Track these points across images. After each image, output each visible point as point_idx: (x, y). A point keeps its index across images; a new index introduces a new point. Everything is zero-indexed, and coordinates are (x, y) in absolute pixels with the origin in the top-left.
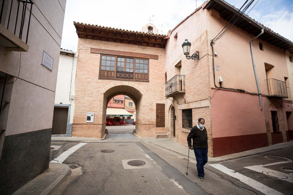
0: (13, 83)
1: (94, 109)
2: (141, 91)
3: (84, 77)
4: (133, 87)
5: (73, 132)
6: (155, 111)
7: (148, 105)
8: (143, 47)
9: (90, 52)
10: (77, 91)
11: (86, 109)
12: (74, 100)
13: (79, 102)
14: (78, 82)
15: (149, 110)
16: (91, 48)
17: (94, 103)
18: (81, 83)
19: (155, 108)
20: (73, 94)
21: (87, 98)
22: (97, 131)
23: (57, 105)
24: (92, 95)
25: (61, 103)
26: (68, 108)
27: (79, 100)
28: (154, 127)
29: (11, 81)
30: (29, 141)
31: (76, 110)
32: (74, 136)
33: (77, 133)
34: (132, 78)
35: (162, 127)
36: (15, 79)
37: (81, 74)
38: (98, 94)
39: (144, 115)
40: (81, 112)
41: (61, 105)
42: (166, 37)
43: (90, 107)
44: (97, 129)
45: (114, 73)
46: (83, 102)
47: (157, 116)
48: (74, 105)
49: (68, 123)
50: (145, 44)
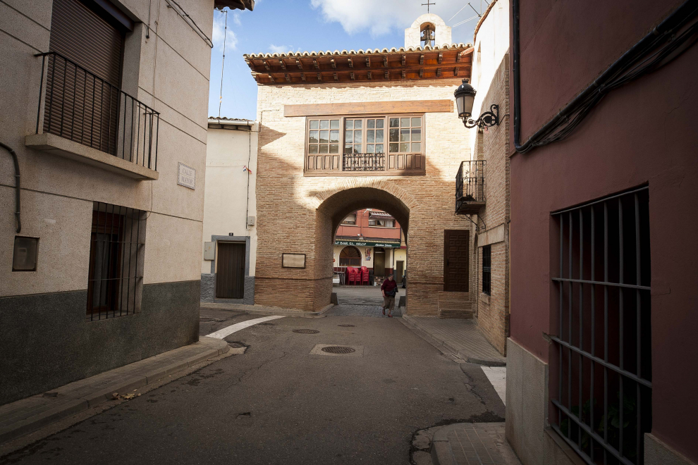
0: (146, 219)
1: (296, 246)
2: (405, 199)
3: (273, 174)
4: (385, 189)
5: (257, 296)
6: (442, 249)
7: (422, 233)
8: (409, 83)
9: (282, 115)
10: (259, 207)
11: (280, 246)
12: (256, 226)
13: (265, 232)
14: (262, 187)
15: (423, 247)
16: (285, 106)
17: (297, 231)
18: (268, 189)
19: (440, 241)
20: (253, 213)
21: (281, 222)
22: (303, 295)
23: (223, 239)
24: (290, 215)
25: (231, 234)
26: (245, 245)
27: (265, 226)
28: (437, 290)
29: (144, 218)
30: (169, 295)
31: (259, 248)
32: (259, 304)
33: (264, 297)
34: (382, 168)
35: (461, 291)
36: (148, 214)
37: (268, 168)
38: (304, 212)
39: (413, 260)
40: (271, 253)
41: (231, 238)
42: (464, 52)
43: (288, 241)
44: (304, 291)
45: (338, 159)
46: (275, 231)
47: (447, 263)
48: (256, 238)
49: (245, 276)
50: (414, 74)
